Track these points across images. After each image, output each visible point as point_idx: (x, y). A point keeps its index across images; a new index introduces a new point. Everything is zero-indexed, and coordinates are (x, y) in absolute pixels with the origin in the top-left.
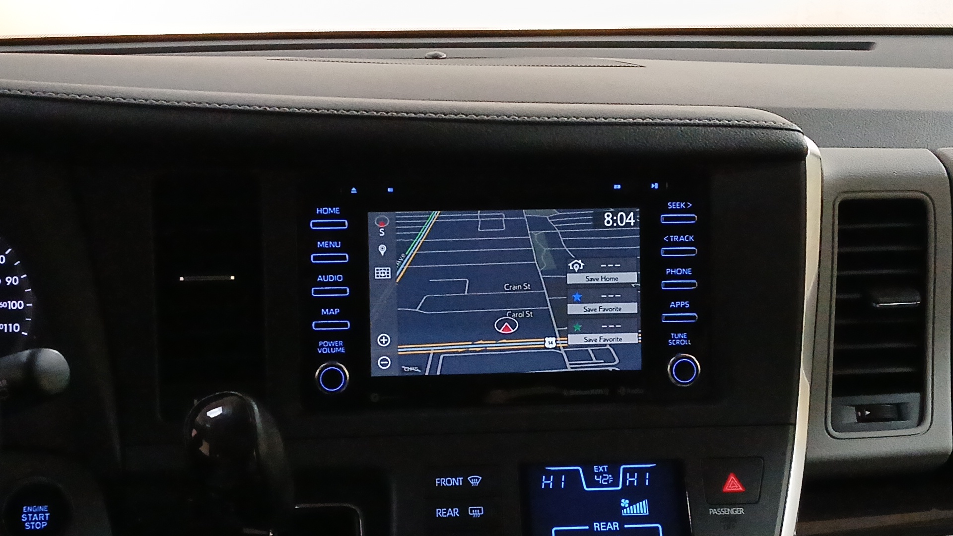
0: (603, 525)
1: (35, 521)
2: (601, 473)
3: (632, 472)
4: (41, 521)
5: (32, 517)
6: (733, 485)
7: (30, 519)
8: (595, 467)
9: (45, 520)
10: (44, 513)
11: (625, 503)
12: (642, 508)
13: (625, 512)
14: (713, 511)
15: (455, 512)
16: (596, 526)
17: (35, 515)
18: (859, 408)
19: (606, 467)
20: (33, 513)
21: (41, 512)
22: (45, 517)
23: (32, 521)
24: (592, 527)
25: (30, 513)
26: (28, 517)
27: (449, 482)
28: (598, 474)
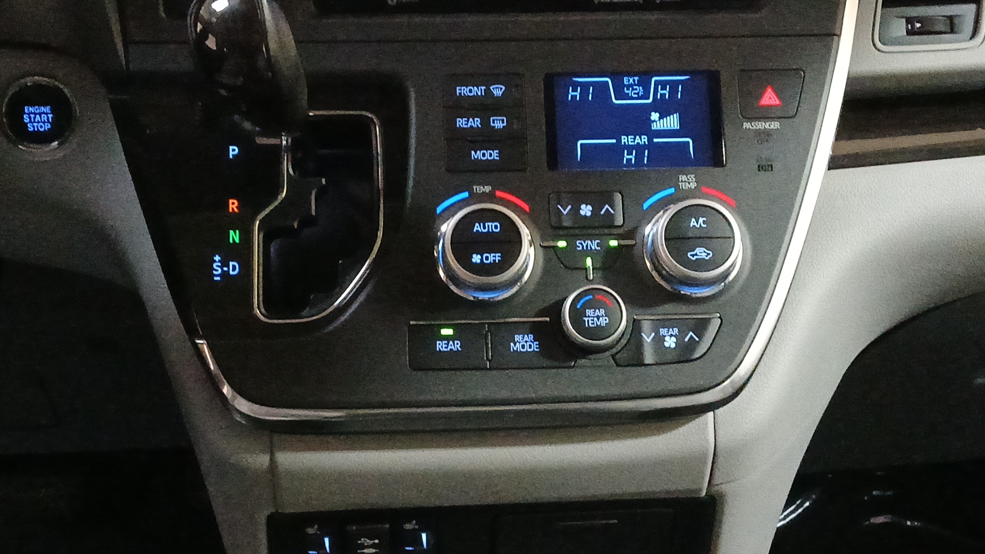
0: (631, 138)
1: (38, 122)
2: (631, 86)
3: (664, 85)
4: (44, 122)
5: (35, 118)
6: (769, 98)
7: (33, 120)
8: (625, 78)
9: (48, 122)
10: (47, 114)
11: (655, 116)
12: (672, 122)
13: (654, 127)
14: (747, 125)
15: (476, 123)
16: (624, 139)
17: (38, 116)
18: (909, 20)
19: (636, 78)
20: (35, 114)
21: (44, 113)
22: (48, 118)
23: (35, 122)
24: (619, 140)
25: (32, 113)
26: (30, 118)
27: (470, 91)
28: (628, 87)
